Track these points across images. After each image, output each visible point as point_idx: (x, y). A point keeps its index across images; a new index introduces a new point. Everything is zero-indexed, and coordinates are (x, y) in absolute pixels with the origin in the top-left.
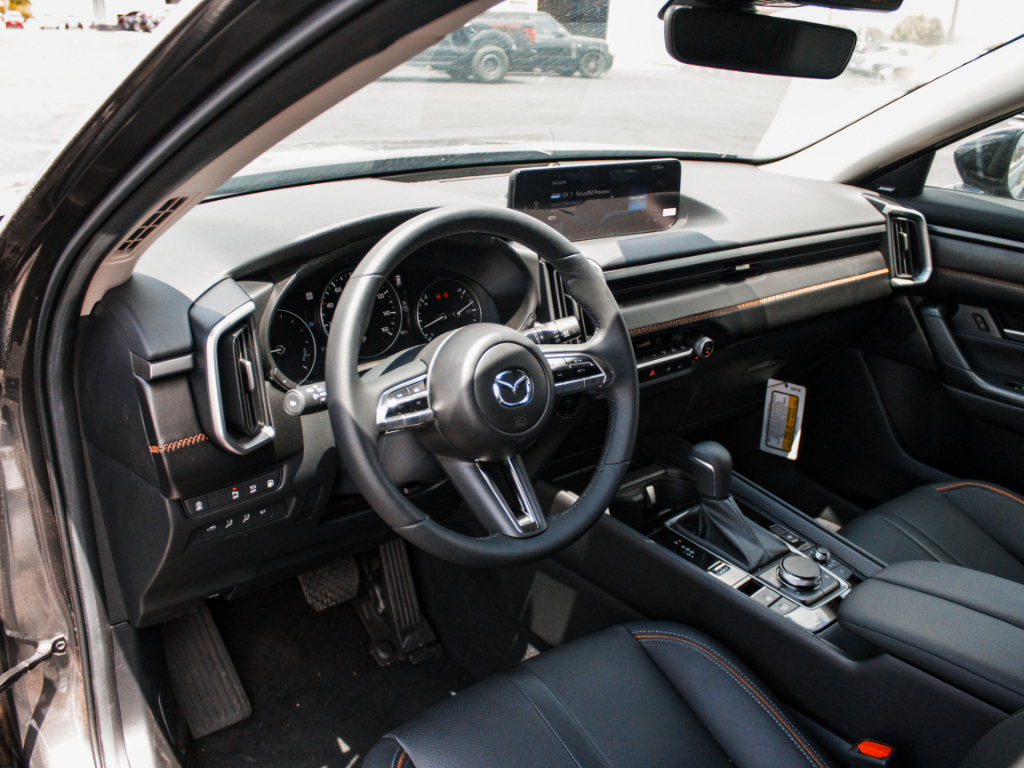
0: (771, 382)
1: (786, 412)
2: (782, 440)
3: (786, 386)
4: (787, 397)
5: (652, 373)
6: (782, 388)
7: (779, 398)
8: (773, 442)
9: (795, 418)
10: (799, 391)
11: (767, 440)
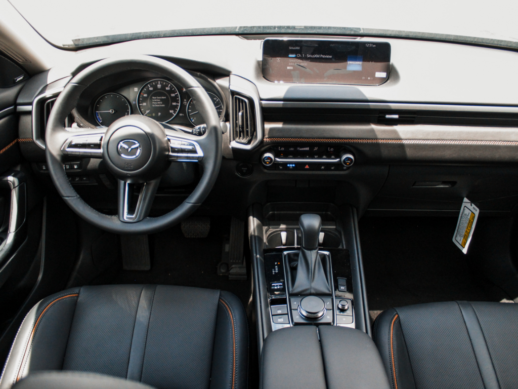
0: (465, 200)
1: (468, 222)
2: (462, 238)
3: (471, 205)
4: (470, 212)
5: (307, 167)
6: (469, 205)
7: (467, 212)
8: (458, 238)
9: (471, 227)
10: (476, 211)
11: (456, 236)
